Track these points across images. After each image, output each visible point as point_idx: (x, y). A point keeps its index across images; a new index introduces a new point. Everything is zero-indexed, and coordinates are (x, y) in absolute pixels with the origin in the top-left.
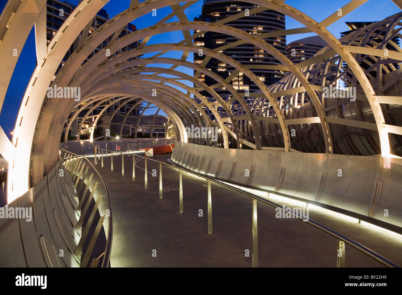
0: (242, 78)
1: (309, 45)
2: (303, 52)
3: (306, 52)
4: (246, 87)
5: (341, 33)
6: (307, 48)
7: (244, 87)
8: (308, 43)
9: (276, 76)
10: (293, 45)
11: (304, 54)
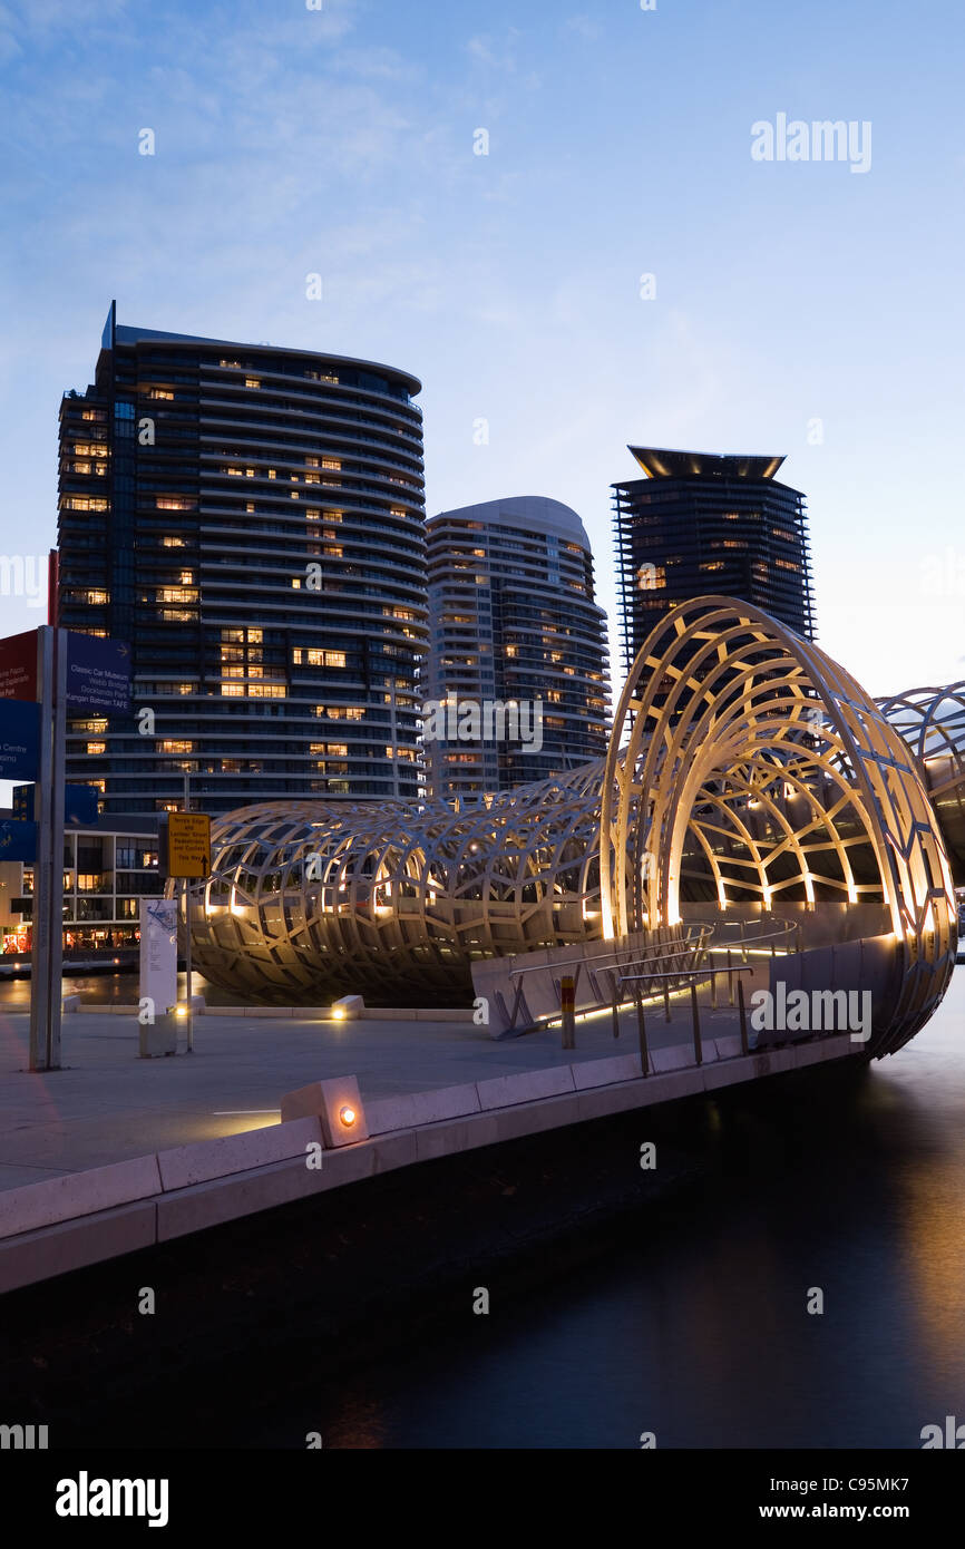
0: (260, 651)
1: (504, 529)
2: (479, 553)
3: (494, 554)
4: (275, 689)
5: (613, 486)
6: (494, 541)
7: (268, 689)
8: (497, 523)
9: (387, 649)
10: (445, 525)
11: (486, 564)
